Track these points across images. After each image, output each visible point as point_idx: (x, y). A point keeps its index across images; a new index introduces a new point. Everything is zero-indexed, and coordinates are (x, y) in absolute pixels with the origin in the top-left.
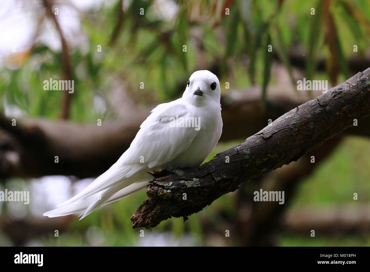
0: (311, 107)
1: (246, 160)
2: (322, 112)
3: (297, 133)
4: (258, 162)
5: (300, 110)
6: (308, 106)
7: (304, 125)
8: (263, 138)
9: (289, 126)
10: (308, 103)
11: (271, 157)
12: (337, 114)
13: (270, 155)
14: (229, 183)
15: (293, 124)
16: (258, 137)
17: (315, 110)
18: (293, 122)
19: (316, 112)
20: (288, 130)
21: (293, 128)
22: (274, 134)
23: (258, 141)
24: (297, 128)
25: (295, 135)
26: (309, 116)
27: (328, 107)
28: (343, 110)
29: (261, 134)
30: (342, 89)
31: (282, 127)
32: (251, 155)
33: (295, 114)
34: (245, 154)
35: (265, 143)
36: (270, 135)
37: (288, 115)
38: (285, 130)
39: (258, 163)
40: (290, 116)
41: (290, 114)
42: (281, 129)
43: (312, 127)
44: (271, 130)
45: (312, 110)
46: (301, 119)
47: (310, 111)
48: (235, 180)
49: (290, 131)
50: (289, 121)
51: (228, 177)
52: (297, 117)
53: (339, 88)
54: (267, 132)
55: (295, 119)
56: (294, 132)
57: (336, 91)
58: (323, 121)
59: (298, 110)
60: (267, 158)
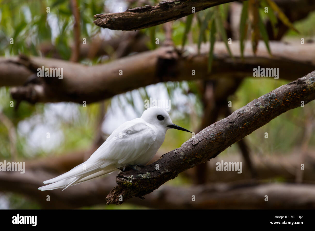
0: (224, 124)
1: (181, 159)
2: (231, 126)
3: (214, 141)
4: (189, 160)
5: (216, 125)
6: (222, 122)
7: (219, 135)
8: (192, 144)
9: (209, 136)
10: (222, 121)
11: (197, 157)
12: (241, 128)
13: (197, 156)
14: (170, 175)
15: (212, 135)
16: (189, 144)
17: (226, 125)
18: (212, 134)
19: (226, 127)
20: (209, 139)
21: (212, 138)
22: (199, 142)
23: (189, 147)
24: (215, 138)
25: (213, 142)
26: (222, 129)
27: (235, 123)
28: (245, 125)
29: (191, 141)
30: (244, 111)
31: (205, 137)
32: (184, 156)
33: (213, 128)
34: (180, 156)
35: (193, 148)
36: (197, 143)
37: (209, 128)
38: (207, 139)
39: (189, 162)
40: (210, 129)
41: (210, 128)
42: (204, 138)
43: (224, 137)
44: (197, 139)
45: (225, 125)
46: (217, 132)
47: (223, 126)
48: (174, 173)
49: (210, 140)
50: (209, 133)
51: (169, 171)
52: (214, 130)
53: (242, 110)
54: (195, 140)
55: (213, 131)
56: (212, 140)
57: (241, 112)
58: (232, 132)
59: (215, 125)
60: (195, 158)
